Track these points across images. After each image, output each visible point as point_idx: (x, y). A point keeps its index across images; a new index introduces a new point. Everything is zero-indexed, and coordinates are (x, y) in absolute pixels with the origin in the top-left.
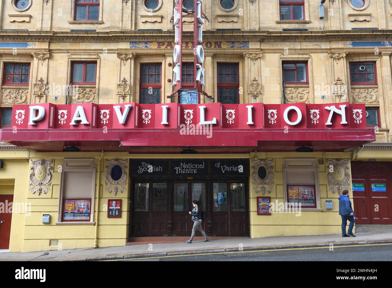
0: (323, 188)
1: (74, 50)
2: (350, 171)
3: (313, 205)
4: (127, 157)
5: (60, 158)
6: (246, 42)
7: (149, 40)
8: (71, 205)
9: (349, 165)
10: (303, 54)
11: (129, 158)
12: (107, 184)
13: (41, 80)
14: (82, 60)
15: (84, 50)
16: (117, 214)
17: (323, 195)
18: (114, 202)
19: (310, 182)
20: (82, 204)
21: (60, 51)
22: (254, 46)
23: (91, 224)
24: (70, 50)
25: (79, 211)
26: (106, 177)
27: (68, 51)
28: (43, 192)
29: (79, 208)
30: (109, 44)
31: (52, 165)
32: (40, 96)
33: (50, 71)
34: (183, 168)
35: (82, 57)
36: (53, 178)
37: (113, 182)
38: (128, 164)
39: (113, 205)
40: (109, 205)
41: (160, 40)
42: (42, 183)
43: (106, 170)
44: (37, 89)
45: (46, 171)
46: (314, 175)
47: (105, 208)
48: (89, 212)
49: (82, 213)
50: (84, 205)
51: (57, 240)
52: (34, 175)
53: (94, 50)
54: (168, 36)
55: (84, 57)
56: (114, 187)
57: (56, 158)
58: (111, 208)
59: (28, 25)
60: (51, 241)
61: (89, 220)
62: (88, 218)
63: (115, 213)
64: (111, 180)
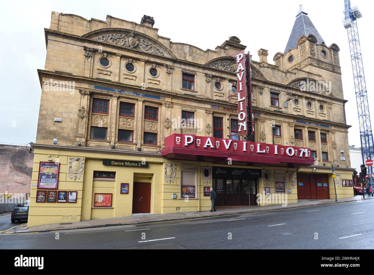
0: (287, 184)
1: (184, 104)
2: (296, 177)
3: (284, 191)
4: (211, 165)
5: (180, 163)
6: (259, 113)
7: (220, 105)
8: (185, 189)
9: (296, 174)
10: (280, 123)
11: (212, 165)
12: (203, 179)
13: (168, 119)
14: (188, 110)
15: (189, 105)
16: (208, 194)
17: (288, 187)
18: (207, 188)
19: (283, 181)
20: (191, 189)
21: (177, 104)
22: (262, 116)
23: (196, 199)
24: (182, 104)
25: (189, 192)
26: (202, 175)
27: (180, 105)
28: (172, 182)
29: (189, 191)
30: (200, 104)
31: (176, 167)
32: (168, 128)
33: (172, 115)
34: (235, 172)
35: (188, 109)
36: (176, 174)
37: (206, 178)
38: (212, 169)
39: (206, 189)
40: (204, 190)
41: (225, 106)
42: (171, 177)
43: (202, 171)
44: (166, 124)
45: (172, 170)
46: (284, 178)
47: (202, 191)
48: (194, 193)
49: (191, 193)
50: (192, 189)
51: (180, 207)
52: (167, 172)
53: (194, 106)
54: (230, 105)
55: (189, 109)
56: (206, 180)
57: (177, 163)
58: (205, 191)
59: (158, 86)
60: (177, 208)
61: (195, 197)
62: (194, 196)
63: (207, 194)
64: (205, 177)
